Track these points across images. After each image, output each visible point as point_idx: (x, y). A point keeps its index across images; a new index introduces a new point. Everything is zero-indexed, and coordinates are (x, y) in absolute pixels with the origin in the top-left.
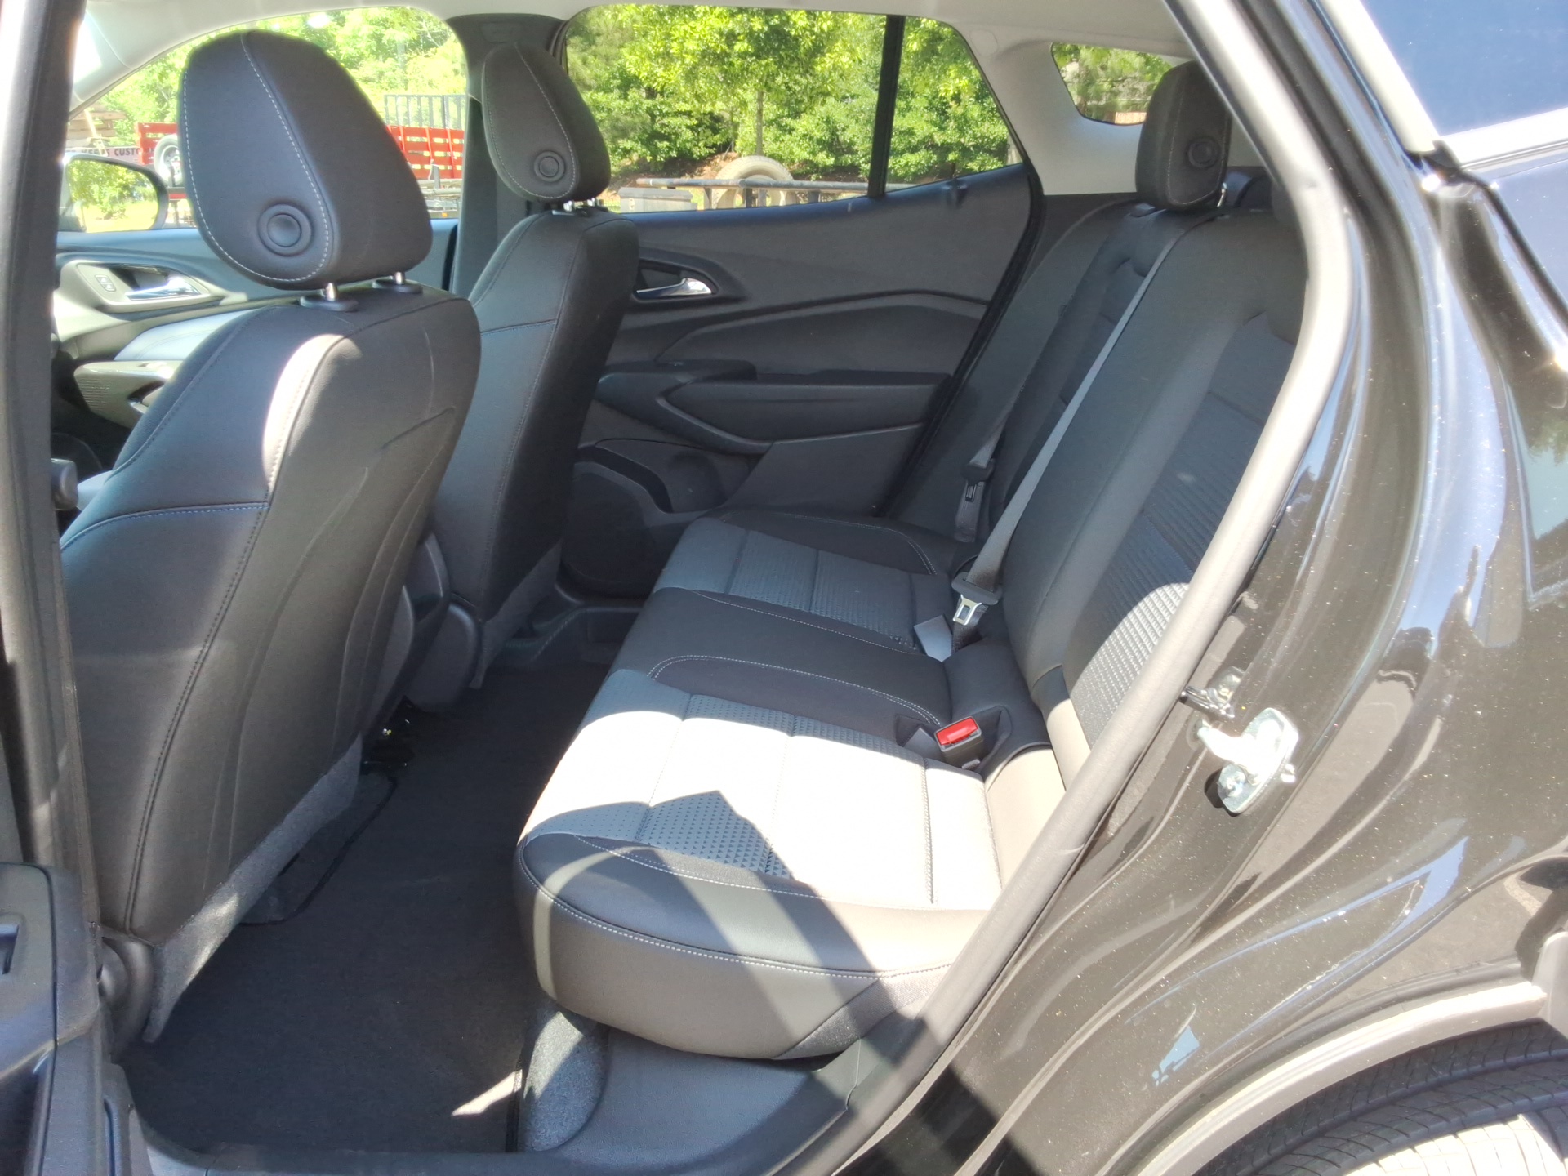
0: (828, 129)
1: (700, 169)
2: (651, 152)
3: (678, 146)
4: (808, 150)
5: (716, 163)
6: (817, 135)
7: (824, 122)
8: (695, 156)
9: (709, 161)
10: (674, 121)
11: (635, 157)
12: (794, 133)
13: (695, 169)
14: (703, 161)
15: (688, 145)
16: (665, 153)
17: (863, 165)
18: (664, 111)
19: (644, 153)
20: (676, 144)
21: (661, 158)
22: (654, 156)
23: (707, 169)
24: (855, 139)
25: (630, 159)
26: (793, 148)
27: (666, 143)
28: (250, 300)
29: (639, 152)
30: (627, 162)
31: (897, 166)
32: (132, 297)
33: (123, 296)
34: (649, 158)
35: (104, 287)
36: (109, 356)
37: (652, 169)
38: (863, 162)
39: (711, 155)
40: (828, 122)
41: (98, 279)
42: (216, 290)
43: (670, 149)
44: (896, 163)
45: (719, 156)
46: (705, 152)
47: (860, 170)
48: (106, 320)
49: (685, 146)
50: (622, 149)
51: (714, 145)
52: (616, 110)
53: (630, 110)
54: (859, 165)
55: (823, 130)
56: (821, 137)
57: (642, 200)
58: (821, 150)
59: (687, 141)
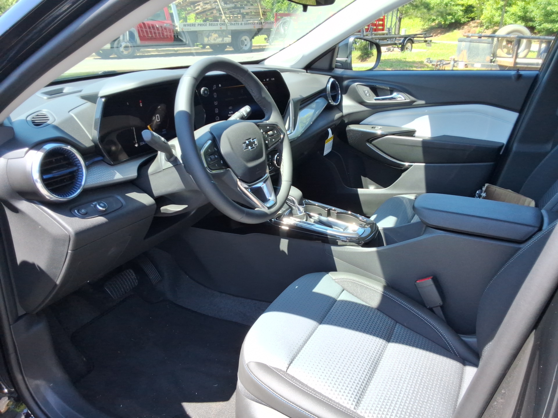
0: (523, 12)
1: (463, 27)
2: (444, 20)
3: (456, 18)
4: (513, 20)
5: (470, 24)
6: (519, 14)
7: (522, 9)
8: (461, 22)
9: (467, 24)
10: (455, 8)
11: (437, 22)
12: (508, 13)
13: (461, 27)
14: (464, 24)
15: (460, 18)
16: (450, 21)
17: (537, 27)
18: (452, 4)
19: (441, 21)
20: (454, 17)
21: (448, 23)
22: (445, 21)
23: (466, 27)
24: (535, 16)
25: (435, 23)
26: (506, 19)
27: (451, 17)
28: (426, 104)
29: (439, 20)
30: (433, 24)
31: (554, 27)
32: (376, 100)
33: (371, 99)
34: (443, 23)
35: (366, 95)
36: (357, 122)
37: (443, 27)
38: (537, 26)
39: (469, 21)
40: (524, 8)
41: (364, 91)
42: (413, 99)
43: (452, 19)
44: (554, 26)
45: (472, 22)
46: (466, 20)
47: (536, 29)
48: (363, 108)
49: (459, 17)
50: (432, 19)
51: (471, 18)
52: (433, 4)
53: (439, 4)
54: (535, 27)
55: (521, 12)
56: (520, 14)
57: (469, 43)
58: (519, 20)
59: (460, 16)
